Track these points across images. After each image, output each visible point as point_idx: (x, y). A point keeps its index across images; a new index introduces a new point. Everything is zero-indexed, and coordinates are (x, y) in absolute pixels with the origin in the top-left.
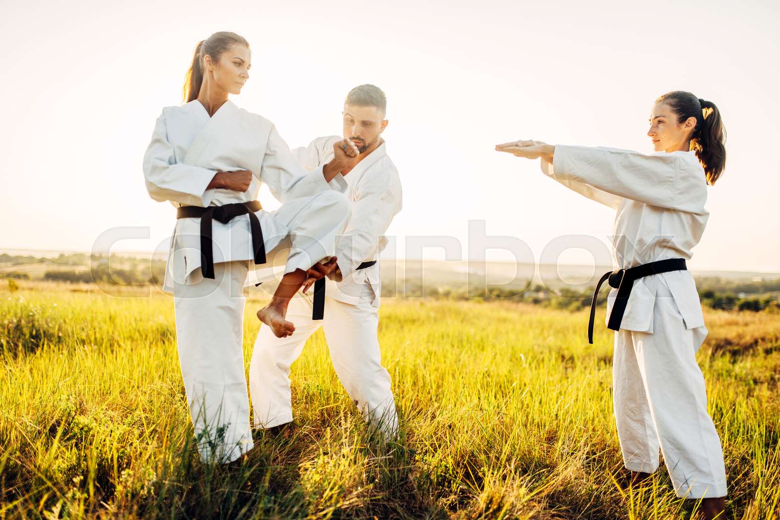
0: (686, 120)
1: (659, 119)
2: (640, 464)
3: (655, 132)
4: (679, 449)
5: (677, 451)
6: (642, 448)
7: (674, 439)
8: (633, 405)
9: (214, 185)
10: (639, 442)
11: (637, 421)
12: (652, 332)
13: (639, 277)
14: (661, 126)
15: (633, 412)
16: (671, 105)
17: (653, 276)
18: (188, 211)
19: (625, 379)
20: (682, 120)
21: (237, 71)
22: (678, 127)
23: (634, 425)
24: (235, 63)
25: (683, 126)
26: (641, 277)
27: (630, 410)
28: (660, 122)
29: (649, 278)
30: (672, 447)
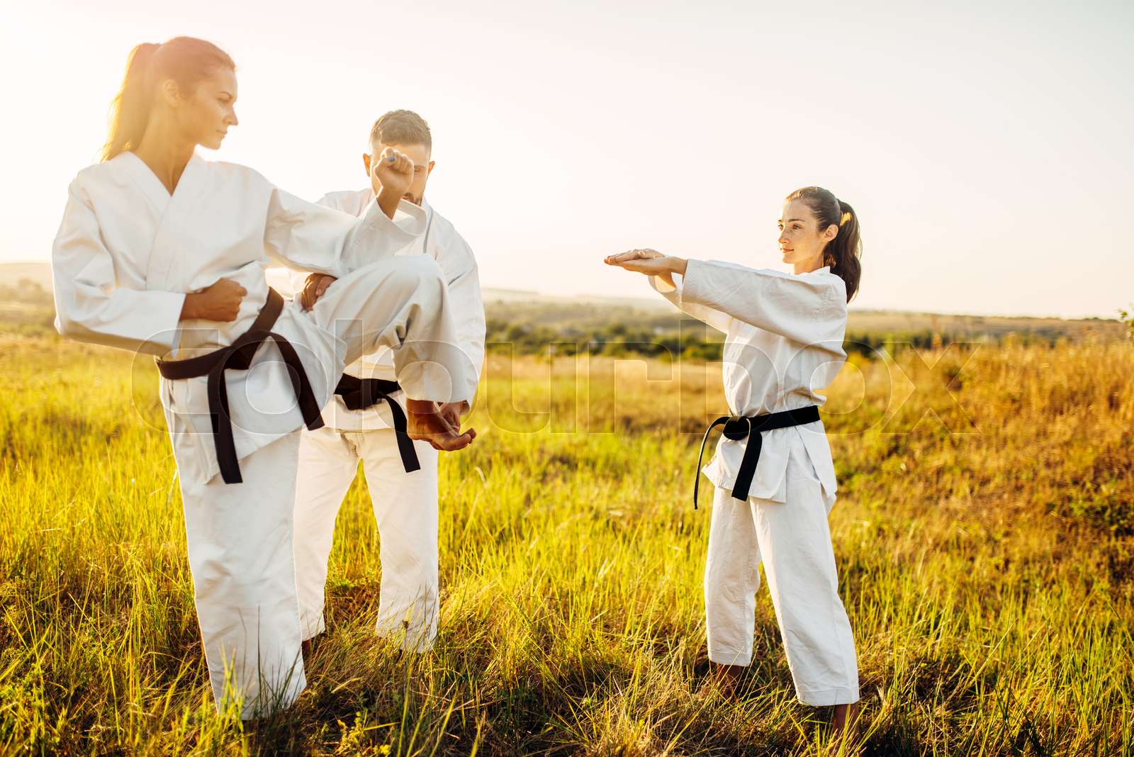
0: (826, 228)
1: (796, 222)
2: (734, 655)
3: (788, 239)
4: (808, 646)
5: (806, 648)
6: (737, 635)
7: (805, 635)
8: (734, 584)
9: (187, 315)
10: (736, 630)
11: (737, 602)
12: (785, 501)
13: (768, 428)
14: (797, 232)
15: (732, 592)
16: (812, 207)
17: (785, 429)
18: (175, 371)
19: (729, 551)
20: (823, 227)
21: (222, 112)
22: (818, 236)
23: (731, 607)
24: (220, 100)
25: (823, 235)
26: (770, 430)
27: (729, 589)
28: (795, 227)
29: (780, 431)
30: (801, 644)
